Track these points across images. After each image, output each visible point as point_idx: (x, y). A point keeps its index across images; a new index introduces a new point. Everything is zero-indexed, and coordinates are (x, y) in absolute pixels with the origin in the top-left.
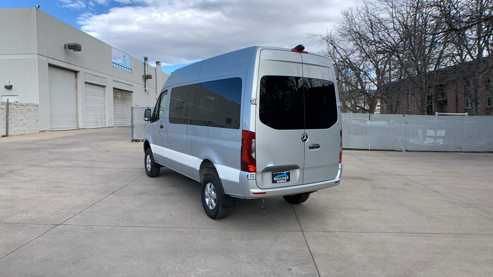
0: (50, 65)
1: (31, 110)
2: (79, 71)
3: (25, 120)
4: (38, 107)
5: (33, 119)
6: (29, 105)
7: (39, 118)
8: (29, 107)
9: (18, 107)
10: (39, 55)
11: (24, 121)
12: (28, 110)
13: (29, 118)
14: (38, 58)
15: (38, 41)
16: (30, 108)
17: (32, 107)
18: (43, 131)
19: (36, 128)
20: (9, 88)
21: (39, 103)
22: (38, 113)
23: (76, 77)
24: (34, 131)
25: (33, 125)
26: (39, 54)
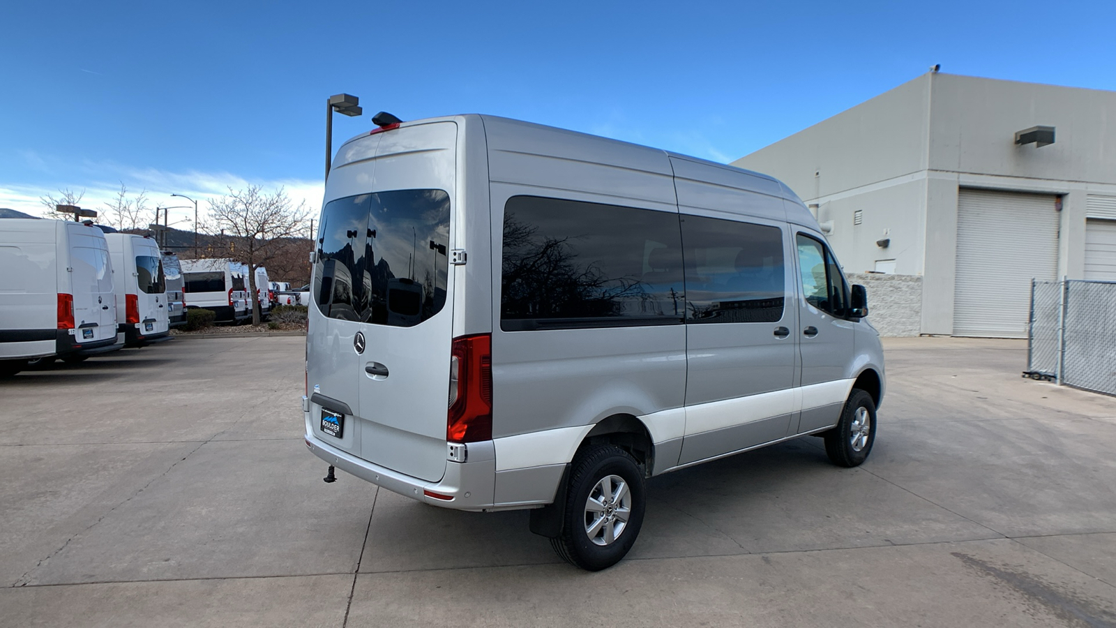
0: (963, 189)
1: (899, 288)
2: (1065, 192)
3: (884, 308)
4: (920, 284)
5: (906, 307)
6: (896, 278)
7: (921, 306)
8: (895, 282)
9: (869, 283)
10: (934, 172)
11: (879, 310)
12: (891, 289)
13: (895, 306)
14: (929, 180)
15: (932, 141)
16: (899, 284)
17: (903, 283)
18: (930, 335)
19: (910, 327)
20: (884, 244)
21: (923, 274)
22: (921, 294)
23: (1060, 210)
24: (905, 333)
25: (904, 320)
26: (932, 170)
